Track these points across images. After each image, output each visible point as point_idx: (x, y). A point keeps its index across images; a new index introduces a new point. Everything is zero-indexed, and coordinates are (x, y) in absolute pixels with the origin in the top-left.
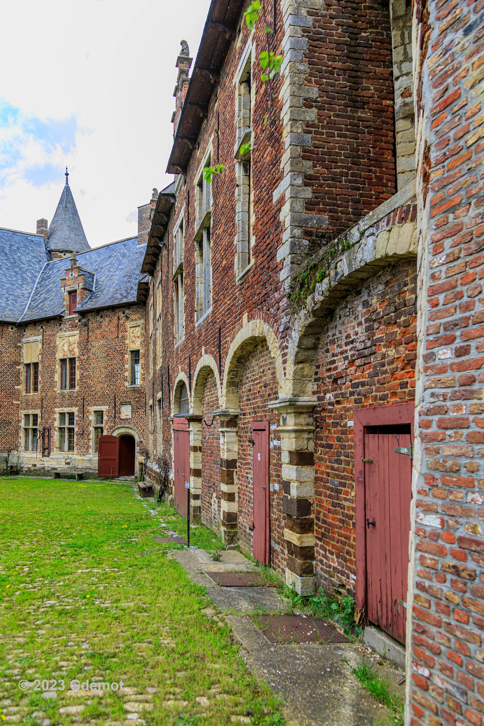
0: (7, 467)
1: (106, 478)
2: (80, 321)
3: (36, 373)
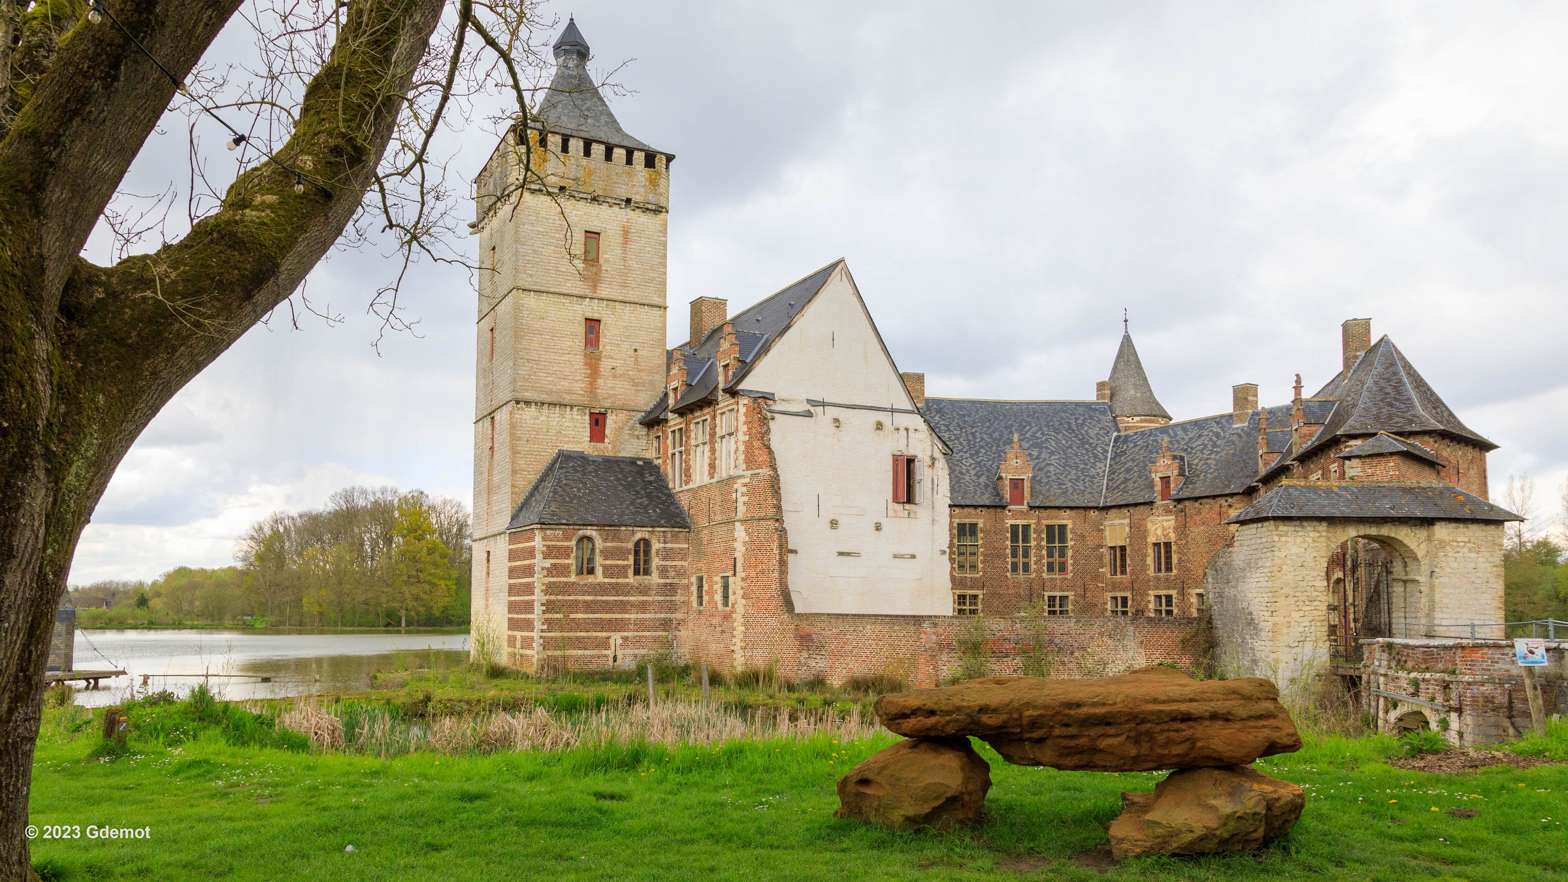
2: (1175, 507)
3: (1123, 556)
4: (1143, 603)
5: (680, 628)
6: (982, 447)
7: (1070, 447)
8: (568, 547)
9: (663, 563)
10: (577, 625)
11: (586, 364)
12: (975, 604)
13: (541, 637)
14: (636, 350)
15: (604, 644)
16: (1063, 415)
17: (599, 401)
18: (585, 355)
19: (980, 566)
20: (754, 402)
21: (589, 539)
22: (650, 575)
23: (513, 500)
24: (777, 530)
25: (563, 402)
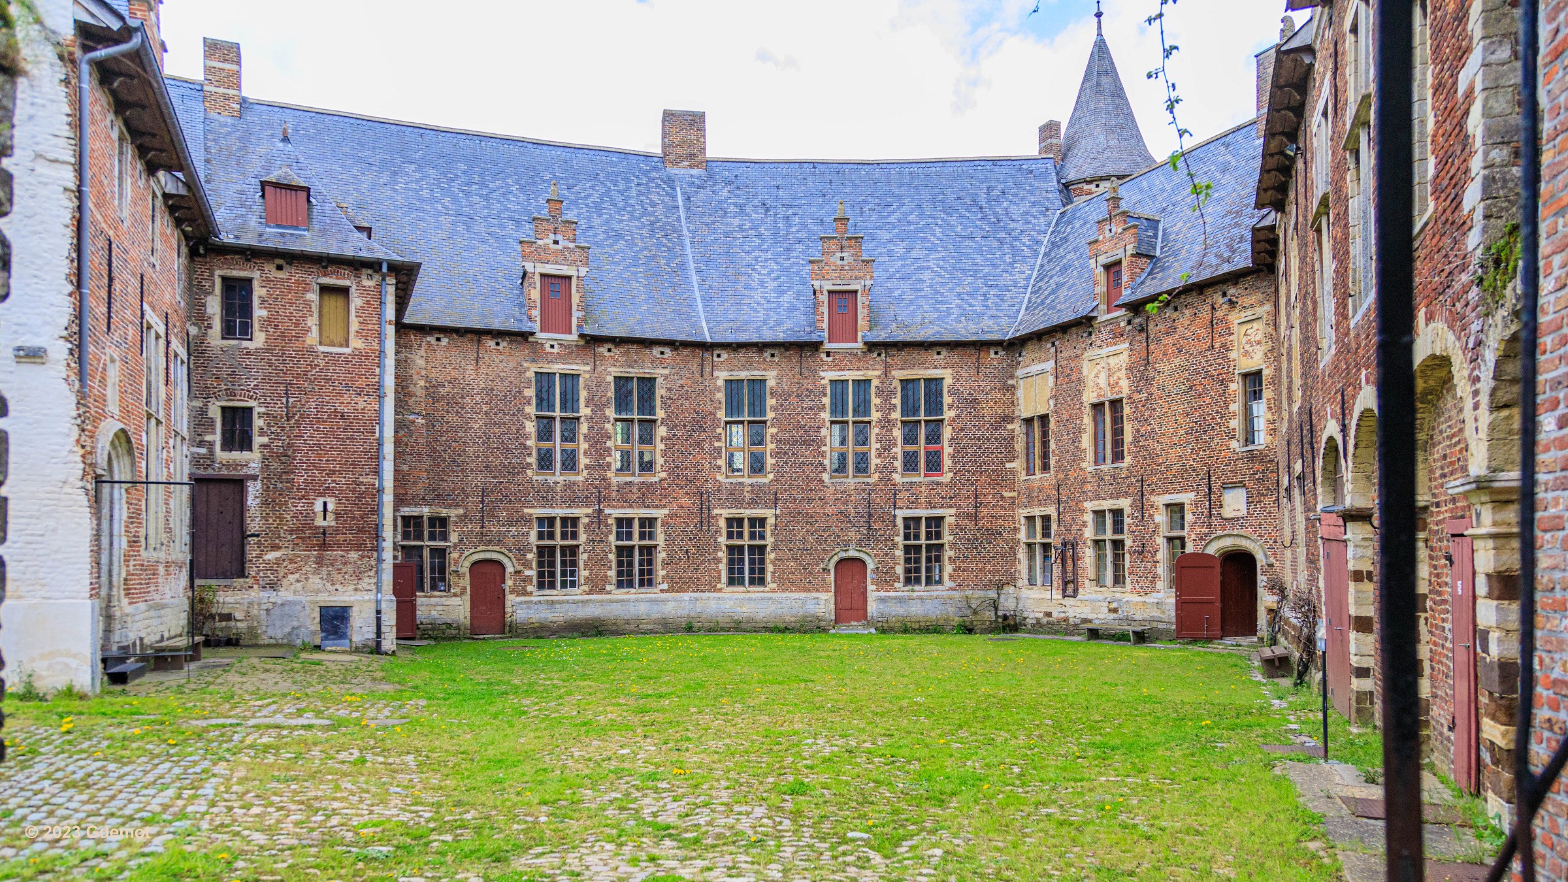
0: (997, 617)
1: (1195, 640)
2: (1129, 323)
3: (1045, 435)
4: (1075, 528)
7: (970, 237)
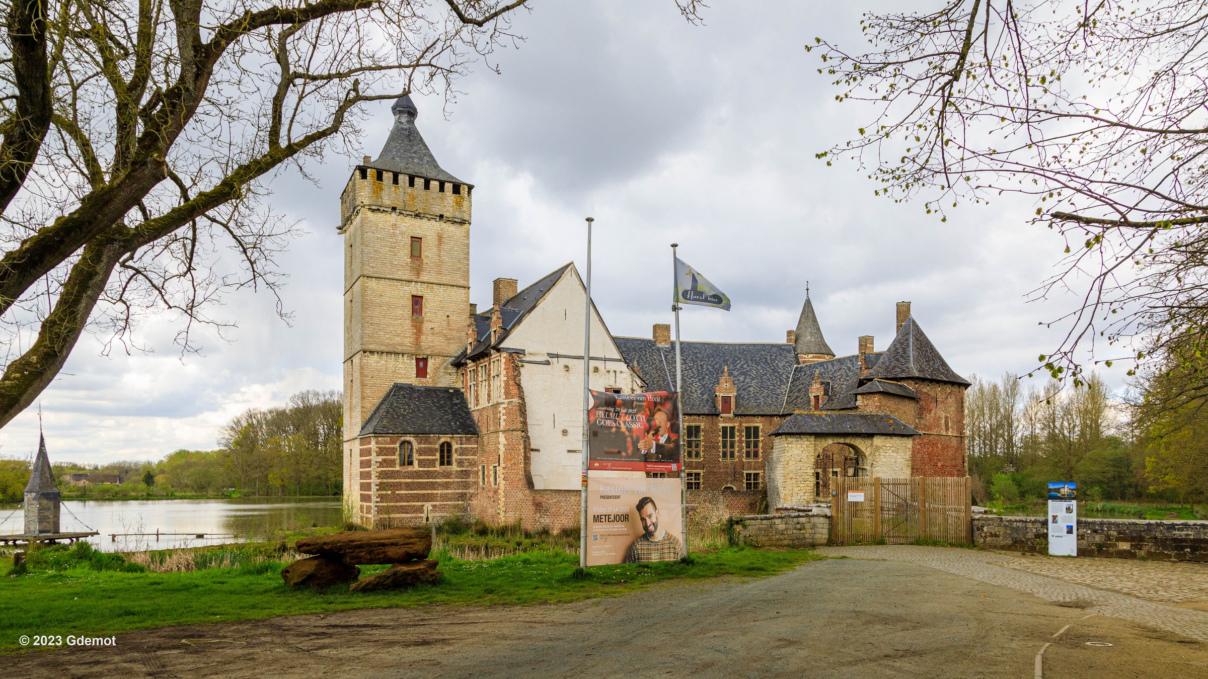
5: (472, 499)
6: (707, 375)
7: (765, 374)
8: (394, 448)
9: (460, 457)
10: (401, 498)
11: (413, 326)
12: (699, 479)
13: (376, 506)
14: (448, 316)
15: (420, 510)
16: (763, 353)
17: (422, 350)
18: (412, 320)
19: (702, 454)
20: (510, 356)
21: (409, 443)
22: (452, 465)
23: (362, 417)
24: (523, 437)
25: (397, 351)
